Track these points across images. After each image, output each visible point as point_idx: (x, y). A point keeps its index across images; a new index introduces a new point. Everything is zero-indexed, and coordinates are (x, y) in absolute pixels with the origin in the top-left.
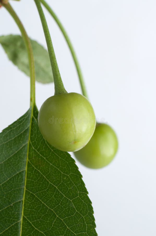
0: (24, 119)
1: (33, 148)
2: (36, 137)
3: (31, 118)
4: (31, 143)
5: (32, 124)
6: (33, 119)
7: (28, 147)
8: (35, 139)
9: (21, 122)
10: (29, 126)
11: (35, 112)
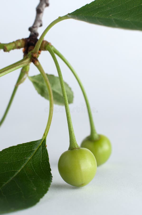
0: (34, 144)
1: (31, 163)
2: (36, 158)
3: (40, 145)
4: (31, 159)
5: (38, 149)
6: (40, 146)
7: (28, 160)
8: (35, 158)
9: (32, 144)
10: (35, 149)
11: (44, 143)
